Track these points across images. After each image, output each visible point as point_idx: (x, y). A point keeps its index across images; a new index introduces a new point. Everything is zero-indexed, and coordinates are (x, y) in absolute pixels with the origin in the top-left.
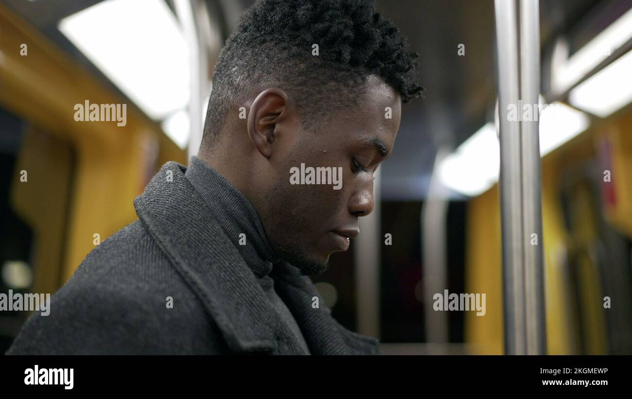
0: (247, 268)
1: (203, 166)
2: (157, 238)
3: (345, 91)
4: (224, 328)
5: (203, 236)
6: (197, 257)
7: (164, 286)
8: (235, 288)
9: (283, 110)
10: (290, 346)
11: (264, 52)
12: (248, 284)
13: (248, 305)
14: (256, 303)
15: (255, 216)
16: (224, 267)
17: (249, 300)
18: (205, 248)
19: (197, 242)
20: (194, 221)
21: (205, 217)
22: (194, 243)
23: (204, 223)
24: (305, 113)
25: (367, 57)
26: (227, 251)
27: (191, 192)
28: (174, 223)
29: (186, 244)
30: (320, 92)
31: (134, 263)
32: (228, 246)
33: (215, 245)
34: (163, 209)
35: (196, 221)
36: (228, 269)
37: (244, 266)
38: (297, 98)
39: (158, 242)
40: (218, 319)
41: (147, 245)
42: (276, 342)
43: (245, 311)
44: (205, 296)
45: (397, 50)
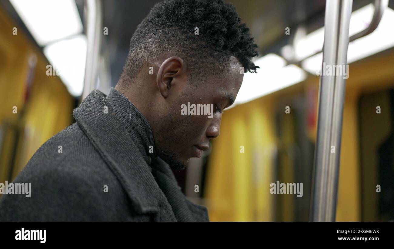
0: (144, 161)
1: (120, 95)
2: (92, 139)
3: (217, 64)
4: (134, 199)
5: (119, 139)
6: (115, 152)
7: (98, 169)
8: (137, 174)
9: (179, 70)
10: (166, 210)
11: (171, 33)
12: (145, 171)
13: (144, 184)
14: (149, 183)
15: (150, 130)
16: (131, 160)
17: (145, 181)
18: (120, 147)
19: (115, 143)
20: (113, 130)
21: (120, 128)
22: (113, 143)
23: (119, 132)
24: (191, 74)
25: (233, 46)
26: (133, 150)
27: (111, 111)
28: (101, 130)
29: (109, 144)
30: (202, 62)
31: (79, 153)
32: (133, 147)
33: (126, 146)
34: (94, 120)
35: (115, 129)
36: (133, 161)
37: (142, 160)
38: (189, 64)
39: (92, 141)
40: (130, 193)
41: (85, 142)
42: (159, 208)
43: (142, 188)
44: (122, 178)
45: (250, 43)
